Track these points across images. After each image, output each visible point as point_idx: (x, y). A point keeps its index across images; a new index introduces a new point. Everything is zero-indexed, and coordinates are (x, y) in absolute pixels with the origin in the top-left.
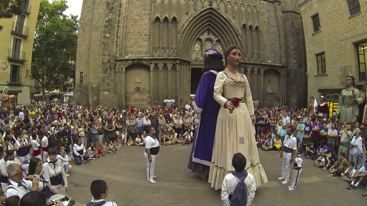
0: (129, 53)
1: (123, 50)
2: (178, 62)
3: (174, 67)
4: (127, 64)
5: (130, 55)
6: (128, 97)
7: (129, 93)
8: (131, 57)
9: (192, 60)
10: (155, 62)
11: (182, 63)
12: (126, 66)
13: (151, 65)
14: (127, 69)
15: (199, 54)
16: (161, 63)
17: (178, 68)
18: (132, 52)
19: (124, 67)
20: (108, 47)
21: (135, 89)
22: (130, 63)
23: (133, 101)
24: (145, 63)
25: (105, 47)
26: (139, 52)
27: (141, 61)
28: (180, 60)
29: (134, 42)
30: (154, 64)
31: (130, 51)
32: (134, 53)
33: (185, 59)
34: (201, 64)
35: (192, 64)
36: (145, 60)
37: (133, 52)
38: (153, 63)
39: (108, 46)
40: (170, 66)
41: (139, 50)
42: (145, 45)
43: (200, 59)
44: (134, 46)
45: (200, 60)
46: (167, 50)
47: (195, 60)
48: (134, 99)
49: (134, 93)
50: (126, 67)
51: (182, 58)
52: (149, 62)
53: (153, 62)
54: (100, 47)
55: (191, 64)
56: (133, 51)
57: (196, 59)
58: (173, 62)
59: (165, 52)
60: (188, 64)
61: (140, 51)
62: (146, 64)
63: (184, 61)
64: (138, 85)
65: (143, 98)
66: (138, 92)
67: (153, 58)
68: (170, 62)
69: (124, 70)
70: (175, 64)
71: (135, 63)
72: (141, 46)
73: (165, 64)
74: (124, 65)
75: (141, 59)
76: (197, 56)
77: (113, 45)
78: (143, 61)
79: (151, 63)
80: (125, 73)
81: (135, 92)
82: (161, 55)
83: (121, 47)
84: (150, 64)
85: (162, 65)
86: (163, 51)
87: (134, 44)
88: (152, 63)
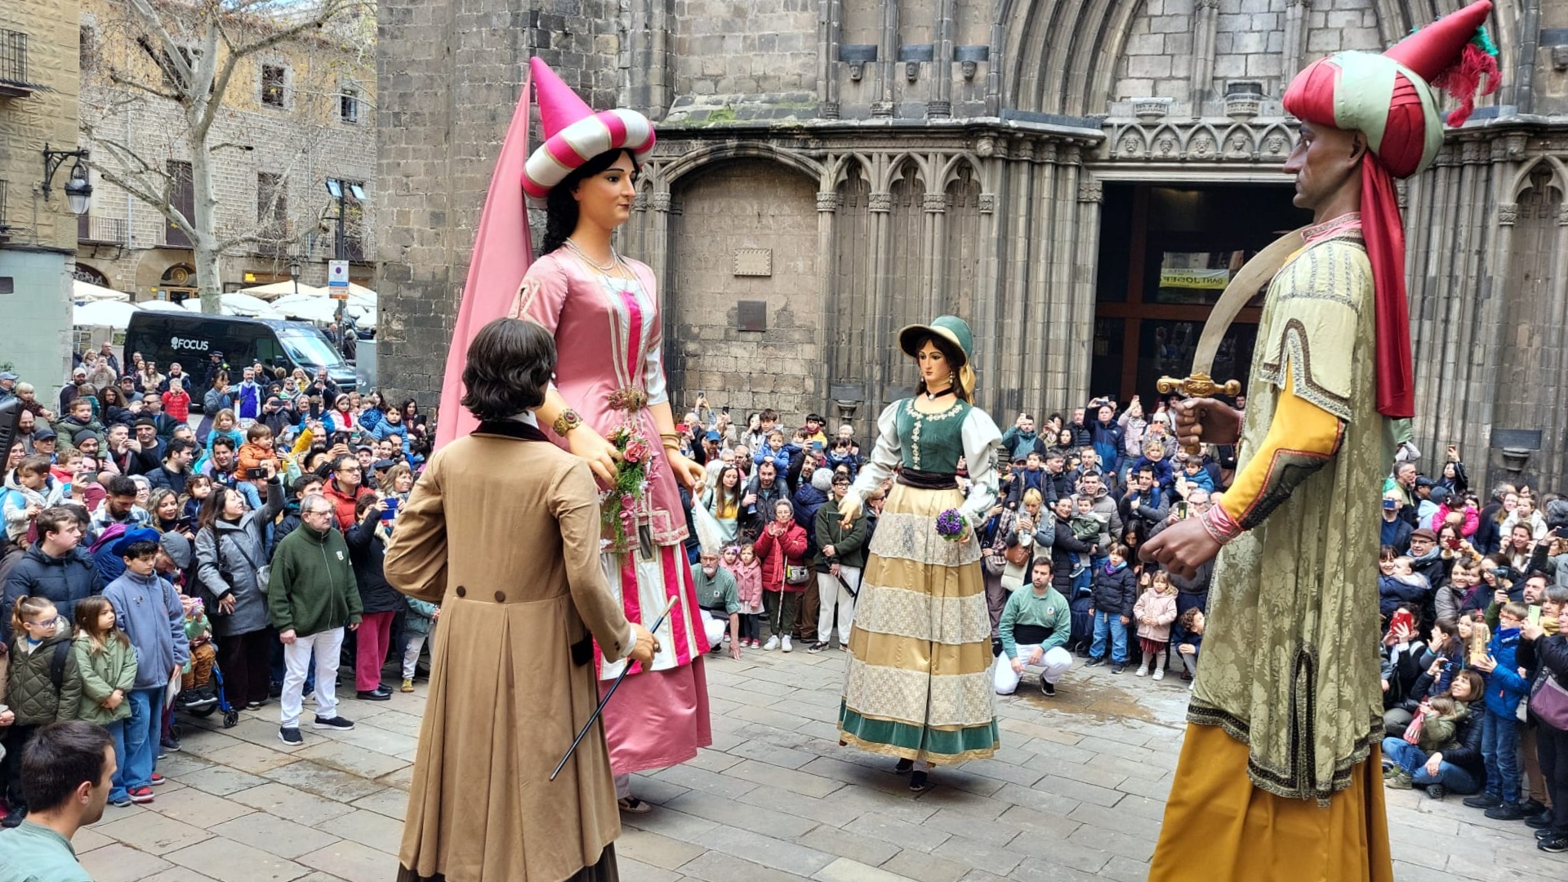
0: (698, 85)
1: (656, 68)
2: (984, 147)
3: (961, 184)
4: (681, 160)
5: (700, 102)
6: (690, 362)
7: (695, 338)
8: (702, 114)
9: (1104, 127)
10: (844, 149)
11: (1026, 153)
12: (674, 169)
13: (821, 168)
14: (684, 187)
15: (1171, 78)
16: (885, 158)
17: (986, 193)
18: (716, 80)
19: (659, 177)
20: (567, 47)
21: (733, 313)
22: (698, 156)
23: (715, 382)
24: (787, 153)
25: (544, 42)
26: (758, 80)
27: (761, 144)
28: (1000, 134)
29: (728, 16)
30: (840, 162)
31: (704, 77)
32: (726, 90)
33: (1039, 126)
34: (1173, 153)
35: (1112, 159)
36: (784, 134)
37: (723, 83)
38: (837, 158)
39: (566, 34)
40: (934, 174)
41: (760, 65)
42: (790, 38)
43: (1163, 122)
44: (729, 43)
45: (1167, 128)
46: (926, 71)
47: (1132, 128)
48: (724, 375)
49: (727, 339)
50: (672, 176)
51: (1013, 123)
52: (814, 153)
53: (835, 147)
54: (515, 42)
55: (1105, 156)
56: (723, 76)
57: (1135, 122)
58: (957, 150)
59: (912, 82)
60: (1074, 159)
61: (765, 77)
62: (796, 160)
63: (1038, 140)
64: (755, 293)
65: (779, 370)
66: (751, 336)
67: (833, 122)
68: (936, 150)
69: (661, 195)
70: (974, 161)
71: (731, 153)
72: (767, 43)
73: (909, 166)
74: (663, 165)
75: (764, 133)
76: (1154, 94)
77: (599, 30)
78: (774, 145)
79: (821, 159)
80: (674, 212)
81: (733, 333)
82: (888, 106)
83: (640, 49)
84: (813, 164)
85: (886, 172)
86: (901, 77)
87: (728, 26)
88: (831, 157)
